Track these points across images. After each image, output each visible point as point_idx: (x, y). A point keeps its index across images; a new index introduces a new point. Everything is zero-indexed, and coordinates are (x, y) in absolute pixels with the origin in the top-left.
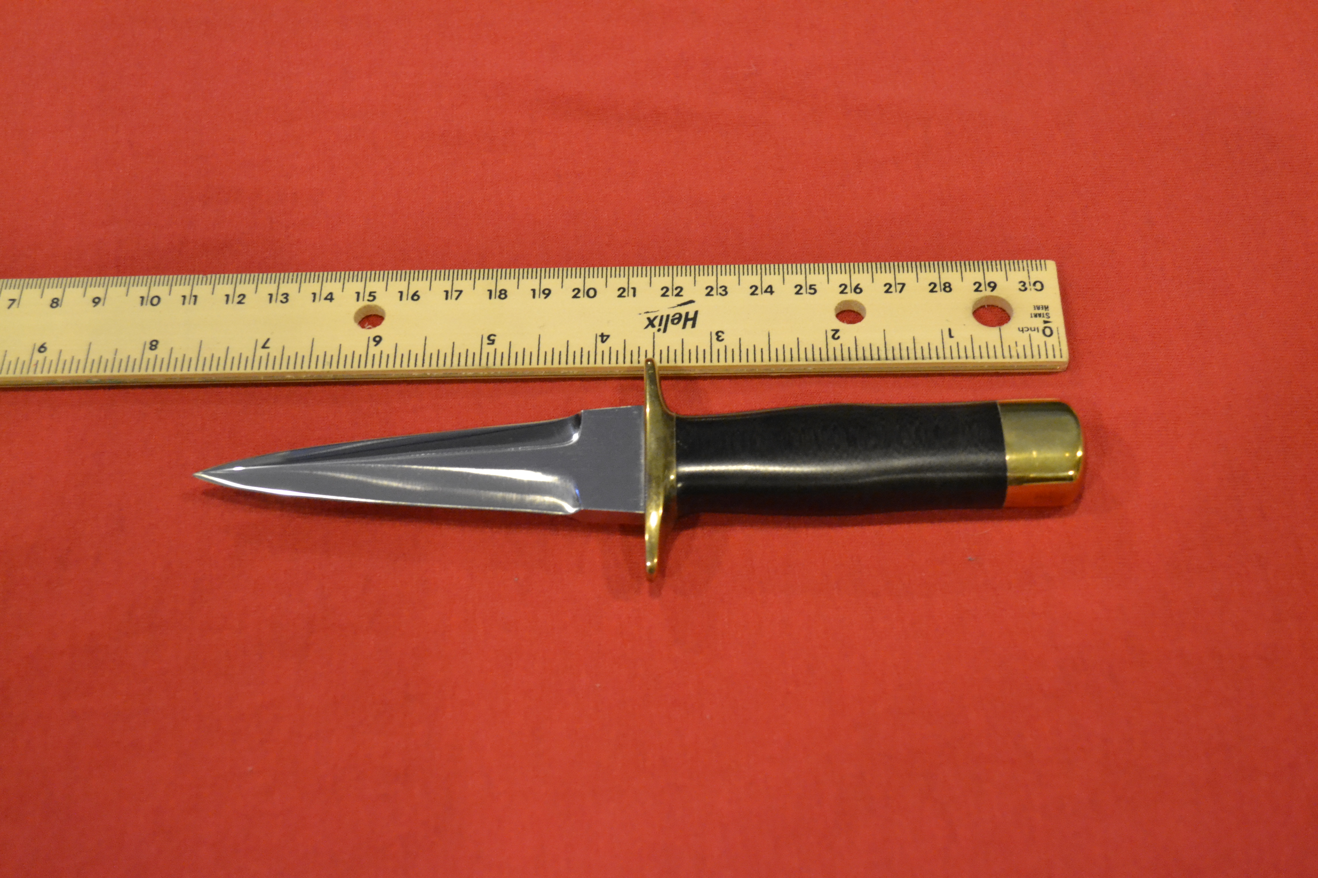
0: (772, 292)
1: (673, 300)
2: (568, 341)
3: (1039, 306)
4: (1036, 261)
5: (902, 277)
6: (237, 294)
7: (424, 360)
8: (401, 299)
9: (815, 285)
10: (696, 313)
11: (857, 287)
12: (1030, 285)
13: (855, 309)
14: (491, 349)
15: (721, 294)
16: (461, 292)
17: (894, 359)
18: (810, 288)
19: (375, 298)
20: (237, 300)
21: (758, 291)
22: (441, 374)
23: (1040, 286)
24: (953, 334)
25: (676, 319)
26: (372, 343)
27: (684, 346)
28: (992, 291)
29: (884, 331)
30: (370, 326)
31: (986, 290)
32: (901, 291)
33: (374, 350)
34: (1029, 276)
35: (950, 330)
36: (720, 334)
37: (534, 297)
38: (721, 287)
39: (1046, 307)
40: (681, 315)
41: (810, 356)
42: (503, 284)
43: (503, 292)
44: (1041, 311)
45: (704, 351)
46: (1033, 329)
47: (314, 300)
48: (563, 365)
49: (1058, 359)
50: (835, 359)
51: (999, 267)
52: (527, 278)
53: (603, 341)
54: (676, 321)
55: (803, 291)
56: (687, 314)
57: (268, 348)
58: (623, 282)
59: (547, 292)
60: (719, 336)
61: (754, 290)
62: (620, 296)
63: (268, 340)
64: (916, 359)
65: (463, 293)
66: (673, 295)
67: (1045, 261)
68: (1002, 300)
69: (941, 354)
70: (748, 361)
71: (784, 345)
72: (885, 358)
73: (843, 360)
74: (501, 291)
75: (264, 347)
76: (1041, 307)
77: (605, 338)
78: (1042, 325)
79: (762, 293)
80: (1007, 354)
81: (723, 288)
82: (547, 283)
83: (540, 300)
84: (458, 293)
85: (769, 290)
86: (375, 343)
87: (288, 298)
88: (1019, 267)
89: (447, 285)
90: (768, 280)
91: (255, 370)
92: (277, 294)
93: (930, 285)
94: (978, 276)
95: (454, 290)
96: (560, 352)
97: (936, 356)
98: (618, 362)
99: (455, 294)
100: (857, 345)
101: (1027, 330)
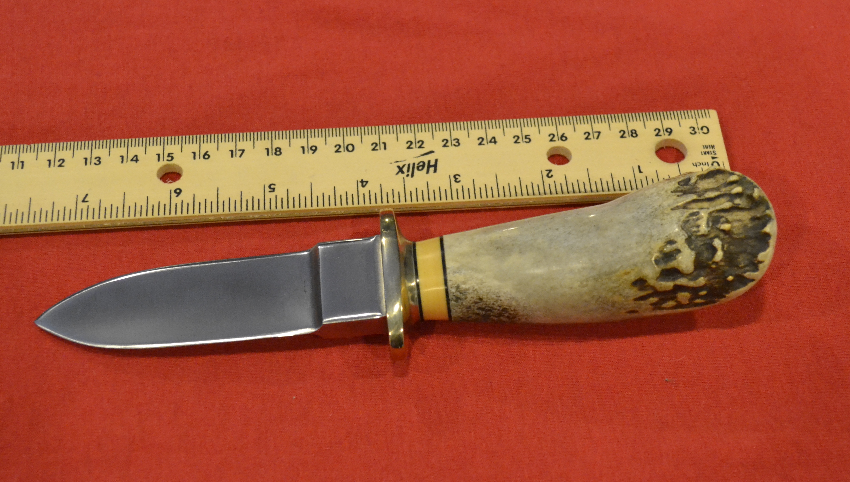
0: (495, 142)
1: (417, 152)
2: (335, 187)
3: (707, 146)
4: (701, 111)
5: (598, 127)
6: (57, 159)
7: (218, 206)
8: (194, 158)
9: (529, 135)
10: (436, 161)
11: (563, 136)
12: (698, 129)
13: (562, 153)
14: (272, 195)
15: (455, 145)
16: (243, 151)
17: (597, 191)
18: (526, 138)
19: (172, 158)
20: (58, 163)
21: (485, 142)
22: (233, 217)
23: (706, 130)
24: (642, 170)
25: (421, 166)
26: (174, 195)
27: (429, 188)
28: (669, 135)
29: (587, 169)
30: (171, 181)
31: (664, 134)
32: (598, 138)
33: (176, 200)
34: (697, 123)
35: (639, 167)
36: (457, 177)
37: (304, 153)
38: (454, 140)
39: (713, 146)
40: (424, 163)
41: (530, 191)
42: (278, 143)
43: (278, 150)
44: (709, 150)
45: (446, 190)
46: (704, 164)
47: (122, 162)
48: (333, 206)
50: (551, 193)
51: (673, 116)
52: (297, 137)
53: (363, 186)
54: (420, 168)
55: (520, 140)
56: (429, 162)
57: (87, 202)
58: (375, 138)
59: (314, 148)
60: (456, 178)
61: (481, 141)
62: (374, 149)
63: (87, 195)
64: (615, 190)
65: (245, 152)
66: (416, 147)
67: (708, 111)
68: (677, 142)
69: (634, 186)
70: (481, 198)
71: (509, 184)
72: (590, 191)
73: (557, 193)
74: (276, 149)
75: (84, 201)
76: (708, 146)
77: (364, 183)
78: (710, 161)
79: (488, 143)
81: (456, 141)
82: (313, 141)
83: (309, 155)
84: (241, 152)
85: (493, 140)
86: (176, 195)
87: (101, 160)
88: (688, 116)
89: (231, 146)
90: (492, 133)
91: (78, 220)
92: (91, 158)
93: (620, 132)
94: (657, 124)
95: (237, 149)
96: (329, 196)
97: (630, 188)
98: (377, 202)
99: (239, 153)
100: (567, 181)
101: (699, 164)
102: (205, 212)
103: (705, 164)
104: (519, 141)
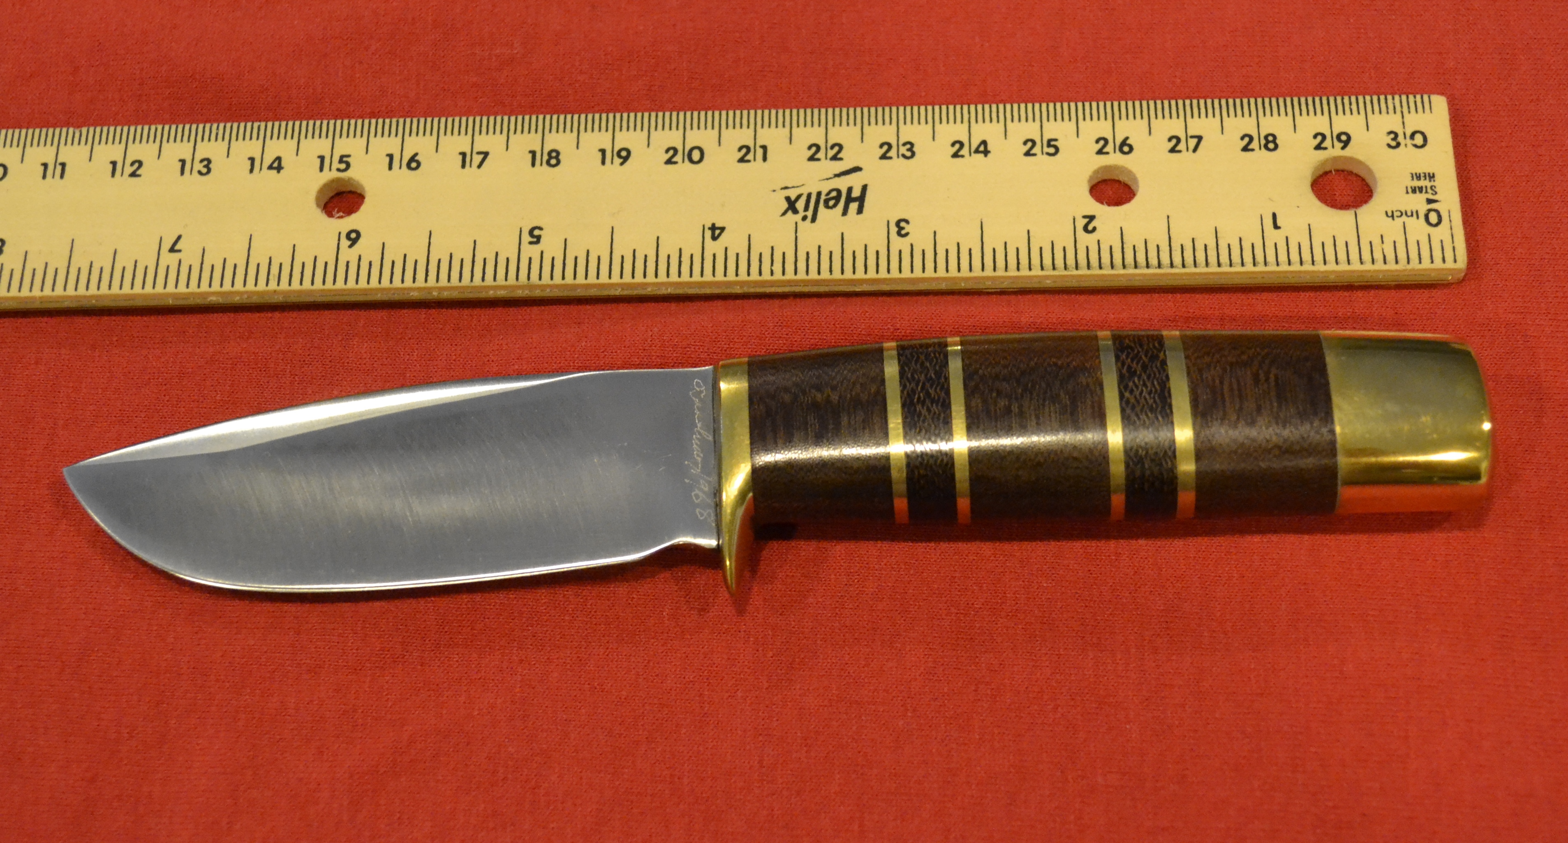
0: (986, 153)
1: (827, 167)
2: (658, 238)
3: (1420, 174)
4: (1415, 97)
5: (1197, 126)
6: (129, 161)
7: (427, 270)
8: (391, 167)
9: (1056, 140)
10: (864, 188)
11: (1124, 143)
12: (1405, 138)
13: (1123, 178)
14: (535, 251)
15: (904, 156)
16: (486, 154)
17: (1184, 266)
18: (1049, 145)
19: (348, 165)
20: (129, 170)
21: (965, 151)
22: (455, 294)
23: (1422, 139)
24: (1279, 223)
25: (833, 199)
26: (345, 243)
27: (845, 245)
28: (1343, 148)
29: (1168, 217)
30: (341, 214)
31: (1333, 147)
32: (1195, 150)
33: (348, 254)
34: (1403, 123)
35: (1274, 216)
36: (903, 224)
37: (603, 163)
38: (904, 144)
39: (1431, 175)
40: (839, 192)
41: (1047, 260)
42: (554, 141)
43: (554, 154)
44: (1422, 183)
45: (877, 252)
46: (1409, 214)
47: (251, 171)
48: (650, 278)
49: (1450, 264)
50: (1089, 267)
52: (593, 130)
53: (714, 238)
54: (831, 203)
55: (1037, 149)
56: (850, 190)
57: (180, 251)
58: (746, 136)
59: (624, 154)
60: (900, 227)
61: (958, 149)
62: (742, 160)
63: (179, 237)
64: (1219, 265)
65: (489, 157)
66: (826, 158)
67: (1429, 97)
68: (1360, 163)
69: (1260, 258)
70: (947, 271)
71: (1006, 243)
72: (1169, 265)
73: (1100, 267)
74: (549, 153)
75: (172, 250)
76: (1422, 175)
77: (717, 232)
78: (1423, 208)
79: (970, 155)
80: (1366, 256)
81: (908, 146)
82: (624, 139)
83: (614, 168)
84: (482, 156)
85: (982, 148)
87: (211, 166)
88: (1387, 107)
89: (462, 143)
90: (981, 131)
91: (159, 289)
92: (193, 159)
93: (1242, 138)
94: (1320, 123)
95: (475, 151)
96: (646, 256)
97: (1252, 260)
98: (739, 273)
99: (477, 159)
100: (1124, 241)
101: (1399, 214)
102: (403, 281)
103: (1412, 215)
104: (1035, 150)
